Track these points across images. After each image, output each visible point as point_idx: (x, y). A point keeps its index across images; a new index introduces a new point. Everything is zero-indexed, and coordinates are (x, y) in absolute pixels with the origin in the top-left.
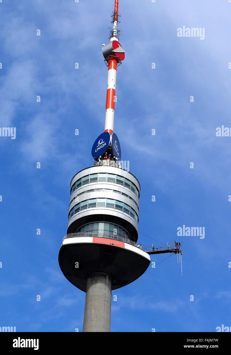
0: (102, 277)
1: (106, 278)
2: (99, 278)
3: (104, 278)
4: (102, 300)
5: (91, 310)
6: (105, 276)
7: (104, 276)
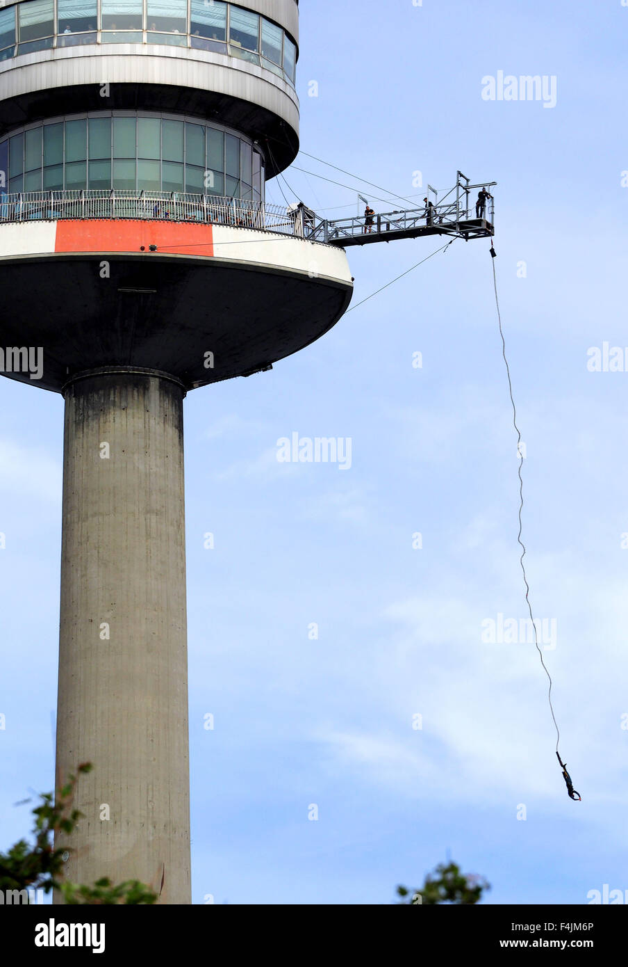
0: (130, 389)
1: (146, 389)
2: (112, 398)
3: (136, 393)
4: (133, 513)
5: (86, 568)
6: (140, 384)
7: (136, 385)
